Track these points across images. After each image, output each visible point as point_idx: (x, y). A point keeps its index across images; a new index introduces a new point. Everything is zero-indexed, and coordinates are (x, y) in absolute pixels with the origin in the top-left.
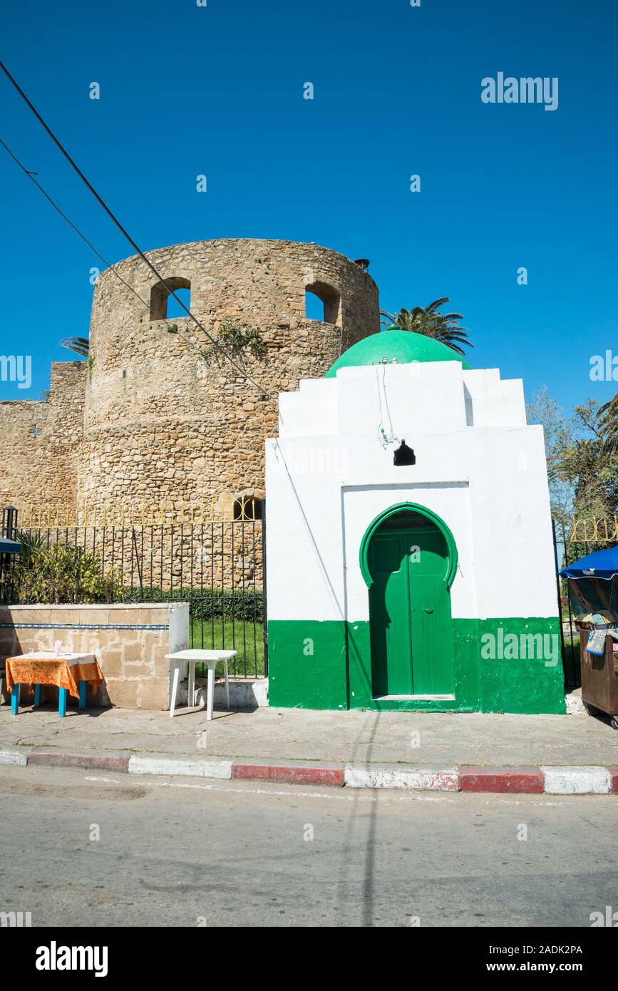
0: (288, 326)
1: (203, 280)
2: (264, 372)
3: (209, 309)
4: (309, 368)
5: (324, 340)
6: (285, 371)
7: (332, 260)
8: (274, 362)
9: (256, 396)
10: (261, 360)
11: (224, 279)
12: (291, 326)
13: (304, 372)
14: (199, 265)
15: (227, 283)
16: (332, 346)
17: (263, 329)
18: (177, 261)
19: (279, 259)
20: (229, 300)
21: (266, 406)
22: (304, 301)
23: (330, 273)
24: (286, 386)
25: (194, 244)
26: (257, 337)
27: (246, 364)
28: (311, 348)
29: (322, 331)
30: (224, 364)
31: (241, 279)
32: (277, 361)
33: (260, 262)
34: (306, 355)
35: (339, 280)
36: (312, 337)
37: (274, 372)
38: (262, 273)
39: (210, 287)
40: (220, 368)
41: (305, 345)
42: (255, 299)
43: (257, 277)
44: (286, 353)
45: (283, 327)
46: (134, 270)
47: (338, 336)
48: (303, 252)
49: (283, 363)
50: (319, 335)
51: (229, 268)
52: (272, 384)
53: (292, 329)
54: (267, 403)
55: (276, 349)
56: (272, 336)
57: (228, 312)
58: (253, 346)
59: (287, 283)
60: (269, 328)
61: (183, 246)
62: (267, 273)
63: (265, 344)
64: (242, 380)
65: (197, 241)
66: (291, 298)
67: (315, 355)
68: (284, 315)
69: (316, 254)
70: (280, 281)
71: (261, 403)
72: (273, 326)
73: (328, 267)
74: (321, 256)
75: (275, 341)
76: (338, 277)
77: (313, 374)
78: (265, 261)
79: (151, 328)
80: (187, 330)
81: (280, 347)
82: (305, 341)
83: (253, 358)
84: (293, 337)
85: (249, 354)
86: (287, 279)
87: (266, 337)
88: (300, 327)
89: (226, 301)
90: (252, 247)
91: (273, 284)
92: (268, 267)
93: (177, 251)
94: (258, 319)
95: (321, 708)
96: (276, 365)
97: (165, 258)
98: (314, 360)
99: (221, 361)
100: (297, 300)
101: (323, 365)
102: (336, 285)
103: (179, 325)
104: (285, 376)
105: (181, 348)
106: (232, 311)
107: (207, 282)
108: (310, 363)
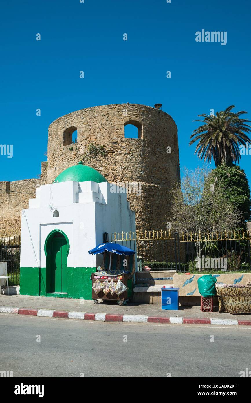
0: (116, 143)
1: (82, 127)
2: (106, 164)
3: (84, 139)
4: (126, 160)
5: (134, 146)
6: (115, 163)
7: (138, 109)
8: (111, 159)
10: (105, 159)
11: (90, 125)
12: (118, 142)
13: (124, 162)
14: (80, 120)
15: (91, 127)
16: (138, 149)
17: (106, 145)
18: (72, 119)
19: (112, 113)
20: (92, 134)
22: (124, 130)
23: (137, 115)
24: (116, 169)
26: (103, 149)
27: (99, 161)
28: (127, 151)
29: (132, 142)
30: (90, 162)
31: (96, 124)
32: (112, 158)
33: (104, 116)
34: (125, 154)
35: (142, 117)
36: (128, 146)
37: (110, 164)
38: (105, 120)
39: (84, 129)
40: (89, 164)
41: (124, 150)
42: (102, 132)
43: (103, 122)
44: (116, 154)
45: (114, 143)
46: (58, 125)
47: (140, 144)
48: (123, 108)
49: (114, 159)
50: (131, 144)
51: (91, 120)
52: (110, 169)
53: (119, 144)
54: (108, 177)
55: (112, 153)
56: (110, 148)
57: (91, 139)
58: (102, 153)
59: (116, 123)
60: (108, 145)
61: (74, 113)
62: (107, 120)
63: (107, 151)
64: (97, 168)
65: (79, 110)
66: (118, 130)
67: (129, 154)
68: (115, 138)
69: (129, 108)
70: (113, 123)
72: (110, 143)
73: (136, 113)
74: (132, 108)
75: (111, 150)
76: (141, 116)
77: (128, 163)
78: (106, 115)
79: (64, 149)
80: (77, 149)
82: (124, 148)
83: (102, 158)
84: (119, 147)
85: (100, 157)
86: (116, 122)
87: (107, 149)
88: (122, 142)
89: (91, 135)
90: (101, 109)
91: (110, 125)
92: (108, 117)
93: (72, 115)
94: (103, 141)
96: (111, 160)
97: (68, 119)
98: (128, 156)
99: (89, 161)
100: (120, 130)
101: (133, 158)
102: (140, 120)
103: (73, 147)
104: (116, 164)
106: (93, 139)
107: (83, 127)
108: (127, 158)
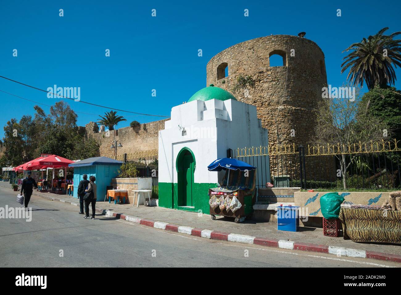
0: (262, 72)
1: (231, 62)
2: (254, 92)
3: (234, 72)
4: (272, 87)
5: (279, 74)
6: (262, 90)
7: (281, 39)
8: (258, 87)
9: (251, 102)
10: (253, 87)
11: (238, 59)
12: (264, 71)
13: (270, 89)
14: (230, 56)
15: (239, 61)
16: (283, 76)
17: (253, 75)
18: (224, 56)
19: (257, 46)
20: (240, 67)
21: (255, 105)
22: (269, 60)
23: (280, 45)
24: (263, 96)
25: (228, 49)
26: (251, 79)
28: (273, 78)
29: (278, 70)
30: (240, 92)
31: (244, 58)
33: (250, 49)
34: (271, 82)
35: (286, 46)
36: (273, 74)
37: (258, 91)
38: (251, 53)
39: (234, 64)
40: (239, 93)
41: (270, 77)
42: (249, 64)
43: (249, 55)
44: (262, 83)
45: (260, 73)
46: (212, 63)
47: (285, 71)
48: (267, 40)
49: (261, 87)
50: (276, 72)
51: (239, 55)
52: (258, 96)
53: (265, 73)
54: (256, 104)
55: (258, 82)
56: (257, 77)
58: (249, 82)
59: (261, 54)
60: (255, 75)
61: (225, 51)
62: (253, 53)
63: (254, 81)
65: (228, 47)
66: (263, 60)
67: (275, 81)
68: (261, 68)
69: (273, 39)
70: (258, 54)
71: (253, 104)
72: (257, 73)
73: (279, 43)
74: (276, 39)
75: (258, 79)
76: (285, 45)
77: (274, 89)
78: (252, 48)
79: (218, 83)
80: (228, 82)
81: (260, 81)
82: (270, 76)
83: (250, 87)
84: (265, 76)
85: (248, 86)
86: (261, 53)
87: (254, 78)
88: (268, 71)
90: (247, 44)
91: (256, 57)
92: (253, 50)
93: (223, 53)
94: (251, 72)
95: (167, 208)
96: (258, 88)
97: (220, 57)
98: (274, 83)
99: (239, 91)
100: (266, 60)
101: (279, 84)
102: (284, 49)
103: (225, 80)
104: (262, 92)
105: (227, 89)
106: (241, 71)
108: (273, 85)
